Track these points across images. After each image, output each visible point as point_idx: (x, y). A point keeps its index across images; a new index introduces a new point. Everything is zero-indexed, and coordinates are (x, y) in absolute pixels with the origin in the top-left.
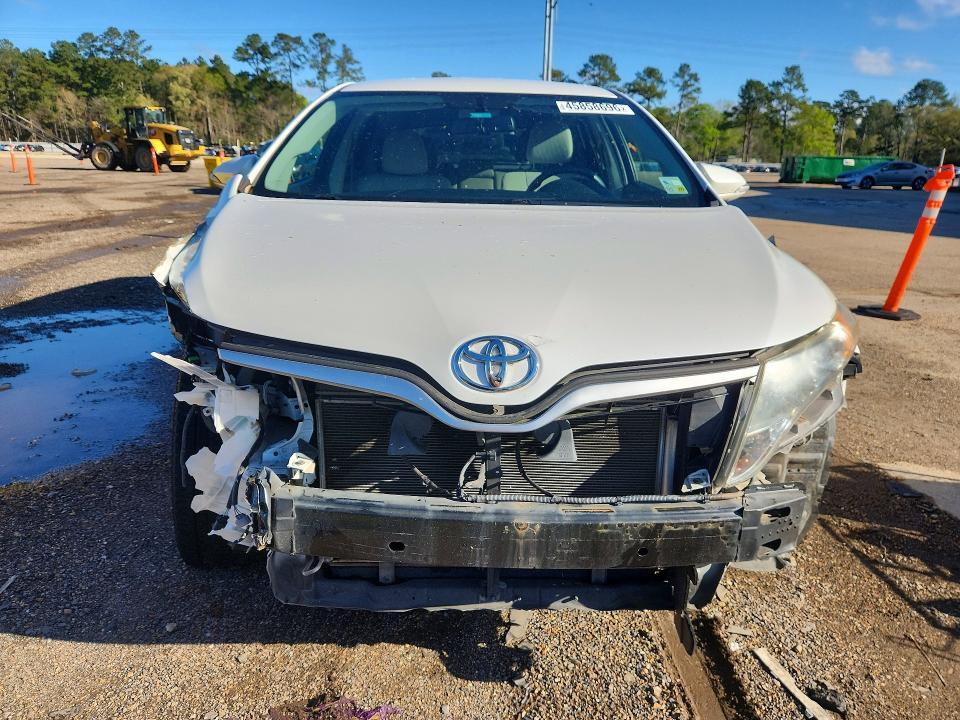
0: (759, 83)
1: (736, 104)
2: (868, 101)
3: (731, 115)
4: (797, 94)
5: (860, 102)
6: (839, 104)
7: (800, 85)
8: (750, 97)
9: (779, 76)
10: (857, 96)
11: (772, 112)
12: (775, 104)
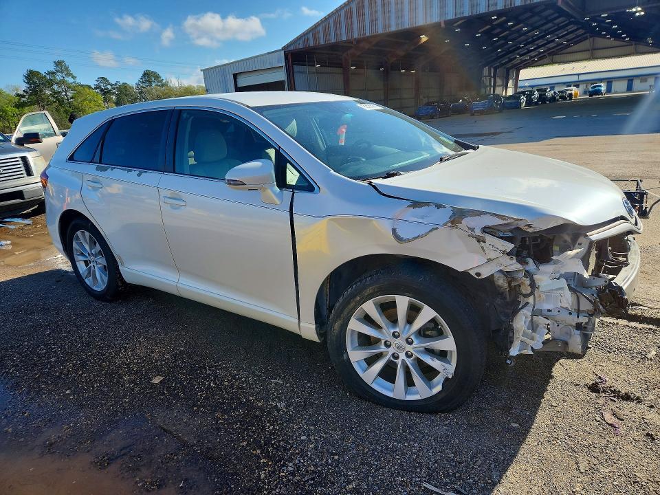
0: (38, 73)
1: (25, 88)
2: (116, 84)
3: (23, 96)
4: (70, 80)
5: (112, 85)
6: (97, 87)
7: (69, 74)
8: (34, 83)
9: (52, 68)
10: (108, 81)
11: (56, 93)
12: (55, 87)
